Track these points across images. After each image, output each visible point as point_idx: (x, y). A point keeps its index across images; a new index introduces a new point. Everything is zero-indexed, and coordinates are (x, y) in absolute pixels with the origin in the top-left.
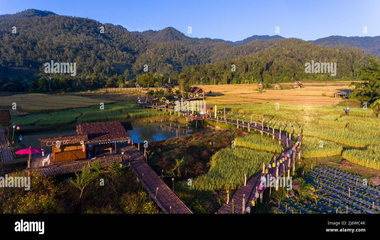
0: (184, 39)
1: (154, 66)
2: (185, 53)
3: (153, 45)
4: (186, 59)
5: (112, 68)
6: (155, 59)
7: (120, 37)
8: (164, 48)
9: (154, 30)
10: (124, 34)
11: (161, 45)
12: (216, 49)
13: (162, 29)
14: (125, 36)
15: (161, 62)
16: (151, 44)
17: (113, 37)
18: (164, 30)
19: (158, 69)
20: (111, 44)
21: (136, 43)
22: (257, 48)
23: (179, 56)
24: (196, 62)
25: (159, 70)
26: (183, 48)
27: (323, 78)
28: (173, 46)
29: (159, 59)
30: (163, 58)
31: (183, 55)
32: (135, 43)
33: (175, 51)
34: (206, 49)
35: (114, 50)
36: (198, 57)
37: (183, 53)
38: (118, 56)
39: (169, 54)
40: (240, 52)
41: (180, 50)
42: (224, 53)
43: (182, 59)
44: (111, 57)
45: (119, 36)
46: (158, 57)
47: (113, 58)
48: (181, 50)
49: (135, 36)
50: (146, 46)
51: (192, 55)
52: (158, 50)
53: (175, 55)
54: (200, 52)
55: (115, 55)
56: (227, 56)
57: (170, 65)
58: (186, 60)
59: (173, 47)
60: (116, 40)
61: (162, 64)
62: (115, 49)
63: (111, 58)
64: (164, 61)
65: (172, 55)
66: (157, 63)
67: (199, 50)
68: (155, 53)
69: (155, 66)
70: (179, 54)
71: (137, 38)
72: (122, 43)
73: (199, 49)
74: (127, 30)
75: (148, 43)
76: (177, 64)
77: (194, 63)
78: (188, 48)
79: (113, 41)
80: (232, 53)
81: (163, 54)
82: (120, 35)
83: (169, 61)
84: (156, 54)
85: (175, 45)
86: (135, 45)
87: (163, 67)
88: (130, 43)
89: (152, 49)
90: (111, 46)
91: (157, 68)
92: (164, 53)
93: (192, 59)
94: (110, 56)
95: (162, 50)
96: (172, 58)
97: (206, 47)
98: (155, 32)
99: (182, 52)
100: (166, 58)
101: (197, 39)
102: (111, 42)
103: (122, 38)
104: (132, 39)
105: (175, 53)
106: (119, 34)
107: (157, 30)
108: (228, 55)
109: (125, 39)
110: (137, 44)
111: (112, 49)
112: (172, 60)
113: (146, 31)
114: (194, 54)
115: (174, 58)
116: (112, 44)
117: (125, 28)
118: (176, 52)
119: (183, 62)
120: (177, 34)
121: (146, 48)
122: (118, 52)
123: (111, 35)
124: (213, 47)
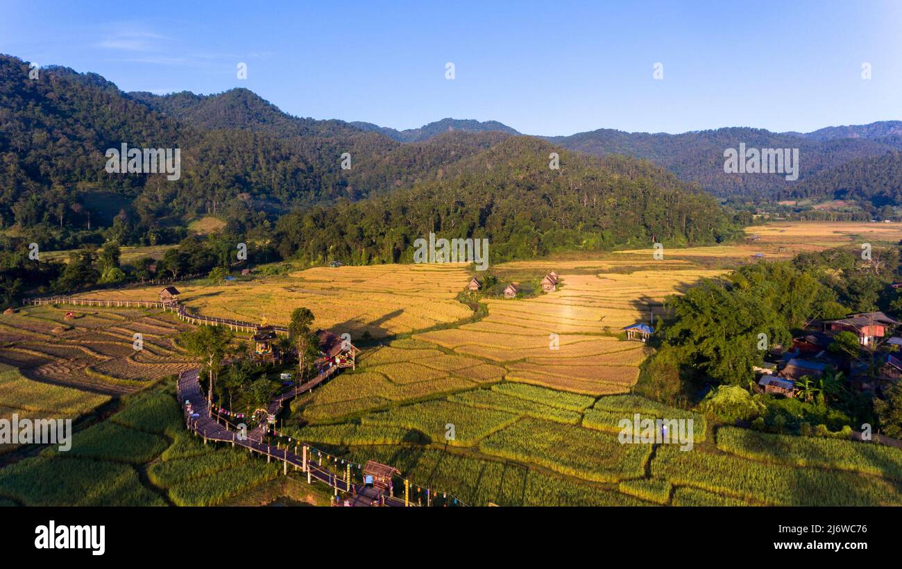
0: (278, 121)
1: (199, 197)
2: (282, 162)
3: (195, 136)
4: (285, 176)
5: (76, 207)
6: (202, 177)
7: (98, 109)
8: (227, 148)
9: (197, 93)
10: (108, 103)
11: (217, 138)
12: (359, 151)
13: (220, 93)
14: (112, 108)
15: (219, 187)
16: (189, 134)
17: (74, 111)
18: (223, 94)
19: (211, 206)
20: (69, 131)
21: (147, 130)
22: (453, 153)
23: (268, 170)
24: (312, 185)
25: (215, 209)
26: (278, 149)
27: (593, 246)
28: (251, 142)
29: (214, 177)
30: (225, 174)
31: (279, 166)
32: (144, 128)
33: (256, 157)
34: (336, 148)
35: (80, 150)
36: (316, 170)
37: (278, 162)
38: (90, 166)
39: (241, 163)
40: (415, 161)
41: (269, 152)
42: (378, 161)
43: (275, 177)
44: (71, 168)
45: (95, 109)
46: (210, 171)
47: (76, 172)
48: (273, 154)
49: (141, 110)
50: (176, 137)
51: (302, 166)
52: (209, 153)
53: (257, 165)
54: (320, 155)
55: (83, 163)
56: (386, 170)
57: (243, 194)
58: (285, 180)
59: (250, 146)
60: (85, 118)
61: (222, 190)
62: (83, 147)
63: (69, 171)
64: (228, 184)
65: (250, 167)
66: (209, 192)
67: (317, 151)
68: (202, 160)
69: (203, 197)
70: (268, 163)
71: (149, 115)
72: (102, 128)
73: (319, 150)
74: (116, 88)
75: (180, 129)
76: (262, 190)
77: (305, 186)
78: (290, 149)
79: (77, 121)
80: (398, 161)
81: (223, 163)
82: (97, 105)
83: (241, 182)
84: (206, 164)
85: (255, 140)
86: (144, 133)
87: (224, 199)
88: (127, 129)
89: (192, 149)
90: (69, 136)
91: (209, 203)
92: (226, 160)
93: (301, 177)
94: (68, 165)
95: (221, 151)
96: (247, 174)
97: (334, 143)
98: (200, 98)
99: (274, 158)
100: (233, 174)
101: (311, 122)
102: (68, 124)
103: (103, 115)
104: (133, 117)
105: (256, 161)
106: (94, 103)
107: (206, 94)
108: (388, 167)
109: (112, 116)
110: (149, 131)
111: (73, 147)
112: (248, 180)
113: (175, 96)
114: (306, 164)
115: (253, 174)
116: (73, 130)
117: (111, 84)
118: (260, 159)
119: (279, 184)
120: (261, 107)
121: (176, 142)
122: (91, 156)
123: (69, 105)
124: (353, 145)
